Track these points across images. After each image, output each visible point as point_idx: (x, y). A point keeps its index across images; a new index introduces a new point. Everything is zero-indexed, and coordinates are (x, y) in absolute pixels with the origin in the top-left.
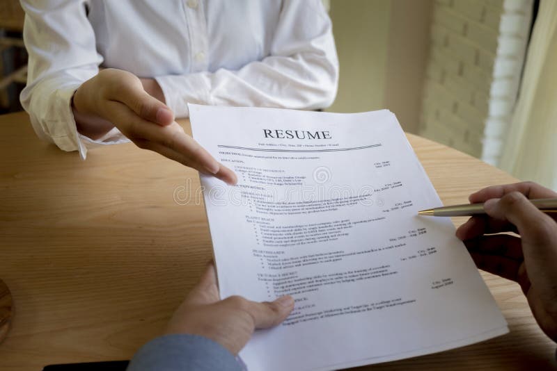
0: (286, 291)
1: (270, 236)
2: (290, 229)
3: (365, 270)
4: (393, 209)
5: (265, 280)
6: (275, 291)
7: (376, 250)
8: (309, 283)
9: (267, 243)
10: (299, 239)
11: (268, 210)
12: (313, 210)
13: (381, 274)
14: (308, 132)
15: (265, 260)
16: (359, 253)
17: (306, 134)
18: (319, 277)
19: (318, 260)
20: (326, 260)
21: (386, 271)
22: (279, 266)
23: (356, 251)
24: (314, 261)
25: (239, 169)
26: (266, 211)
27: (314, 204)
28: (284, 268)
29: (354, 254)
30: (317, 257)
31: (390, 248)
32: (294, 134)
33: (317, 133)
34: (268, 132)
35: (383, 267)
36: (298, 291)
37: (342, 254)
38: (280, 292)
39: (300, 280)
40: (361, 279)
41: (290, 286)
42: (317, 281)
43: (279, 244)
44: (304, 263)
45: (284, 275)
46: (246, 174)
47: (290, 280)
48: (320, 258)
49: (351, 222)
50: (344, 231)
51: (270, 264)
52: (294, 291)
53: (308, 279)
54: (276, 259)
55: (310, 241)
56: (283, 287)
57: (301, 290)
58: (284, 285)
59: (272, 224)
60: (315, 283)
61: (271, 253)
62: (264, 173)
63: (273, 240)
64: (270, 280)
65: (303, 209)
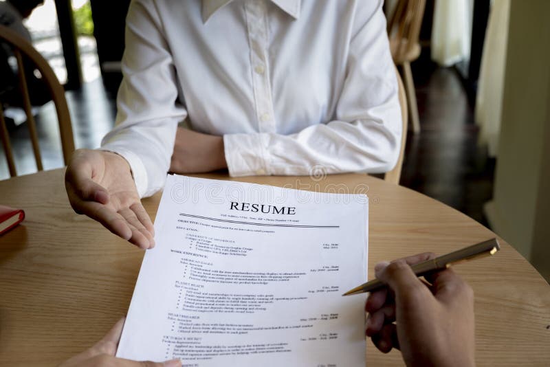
0: (184, 354)
1: (193, 301)
2: (215, 296)
3: (263, 345)
4: (318, 291)
5: (169, 342)
6: (174, 354)
7: (283, 328)
8: (208, 351)
9: (186, 308)
10: (219, 306)
11: (202, 277)
12: (245, 281)
13: (275, 350)
14: (275, 207)
15: (178, 323)
16: (266, 329)
17: (272, 208)
18: (219, 347)
19: (227, 331)
20: (234, 331)
21: (282, 348)
22: (188, 330)
23: (264, 326)
24: (222, 331)
25: (189, 237)
26: (199, 278)
27: (249, 275)
28: (193, 332)
29: (262, 329)
30: (226, 327)
31: (297, 327)
32: (260, 208)
33: (283, 208)
34: (235, 204)
35: (281, 344)
36: (194, 357)
37: (250, 328)
38: (178, 354)
39: (201, 347)
40: (256, 352)
41: (189, 351)
42: (214, 351)
43: (198, 309)
44: (213, 330)
45: (189, 339)
46: (195, 242)
47: (192, 345)
48: (228, 329)
49: (274, 297)
50: (263, 305)
51: (181, 327)
52: (191, 357)
53: (208, 347)
54: (189, 323)
55: (228, 310)
56: (182, 351)
57: (197, 357)
58: (184, 349)
59: (200, 290)
60: (212, 353)
61: (187, 317)
62: (214, 242)
63: (194, 305)
64: (174, 342)
65: (236, 279)
